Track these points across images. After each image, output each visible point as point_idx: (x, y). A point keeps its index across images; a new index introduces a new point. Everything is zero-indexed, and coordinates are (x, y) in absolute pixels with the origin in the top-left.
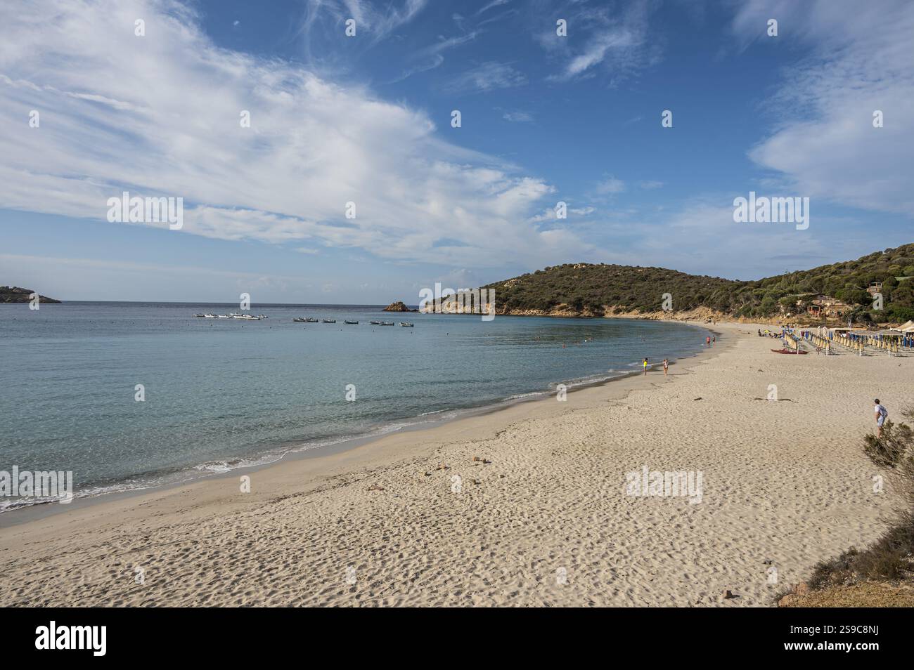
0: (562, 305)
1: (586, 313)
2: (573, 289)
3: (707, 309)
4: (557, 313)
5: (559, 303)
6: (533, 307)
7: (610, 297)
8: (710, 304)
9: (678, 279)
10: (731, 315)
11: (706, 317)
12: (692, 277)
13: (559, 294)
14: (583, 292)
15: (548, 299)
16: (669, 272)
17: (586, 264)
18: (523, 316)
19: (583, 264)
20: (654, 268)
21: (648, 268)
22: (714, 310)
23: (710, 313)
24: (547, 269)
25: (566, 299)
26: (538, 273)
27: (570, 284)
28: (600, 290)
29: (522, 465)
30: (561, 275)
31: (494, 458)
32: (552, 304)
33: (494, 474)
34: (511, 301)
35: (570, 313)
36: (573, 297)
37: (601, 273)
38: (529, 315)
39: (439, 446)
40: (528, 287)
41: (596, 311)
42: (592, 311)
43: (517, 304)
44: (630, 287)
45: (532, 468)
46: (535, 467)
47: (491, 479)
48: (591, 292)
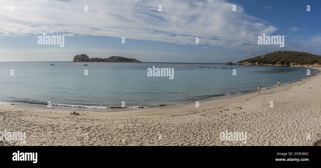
0: (278, 63)
1: (285, 65)
2: (281, 58)
4: (277, 65)
5: (277, 62)
6: (270, 63)
7: (292, 60)
8: (318, 63)
13: (277, 60)
14: (284, 59)
15: (274, 61)
16: (308, 54)
17: (285, 51)
18: (267, 66)
19: (284, 51)
24: (274, 52)
25: (279, 61)
26: (271, 53)
27: (281, 57)
28: (289, 59)
29: (252, 109)
30: (278, 54)
31: (244, 107)
32: (275, 62)
33: (242, 112)
34: (263, 61)
35: (280, 65)
36: (281, 60)
37: (289, 54)
38: (269, 66)
39: (228, 103)
40: (268, 57)
41: (288, 64)
42: (287, 64)
43: (265, 62)
44: (297, 58)
45: (254, 110)
46: (256, 110)
47: (241, 113)
48: (286, 59)
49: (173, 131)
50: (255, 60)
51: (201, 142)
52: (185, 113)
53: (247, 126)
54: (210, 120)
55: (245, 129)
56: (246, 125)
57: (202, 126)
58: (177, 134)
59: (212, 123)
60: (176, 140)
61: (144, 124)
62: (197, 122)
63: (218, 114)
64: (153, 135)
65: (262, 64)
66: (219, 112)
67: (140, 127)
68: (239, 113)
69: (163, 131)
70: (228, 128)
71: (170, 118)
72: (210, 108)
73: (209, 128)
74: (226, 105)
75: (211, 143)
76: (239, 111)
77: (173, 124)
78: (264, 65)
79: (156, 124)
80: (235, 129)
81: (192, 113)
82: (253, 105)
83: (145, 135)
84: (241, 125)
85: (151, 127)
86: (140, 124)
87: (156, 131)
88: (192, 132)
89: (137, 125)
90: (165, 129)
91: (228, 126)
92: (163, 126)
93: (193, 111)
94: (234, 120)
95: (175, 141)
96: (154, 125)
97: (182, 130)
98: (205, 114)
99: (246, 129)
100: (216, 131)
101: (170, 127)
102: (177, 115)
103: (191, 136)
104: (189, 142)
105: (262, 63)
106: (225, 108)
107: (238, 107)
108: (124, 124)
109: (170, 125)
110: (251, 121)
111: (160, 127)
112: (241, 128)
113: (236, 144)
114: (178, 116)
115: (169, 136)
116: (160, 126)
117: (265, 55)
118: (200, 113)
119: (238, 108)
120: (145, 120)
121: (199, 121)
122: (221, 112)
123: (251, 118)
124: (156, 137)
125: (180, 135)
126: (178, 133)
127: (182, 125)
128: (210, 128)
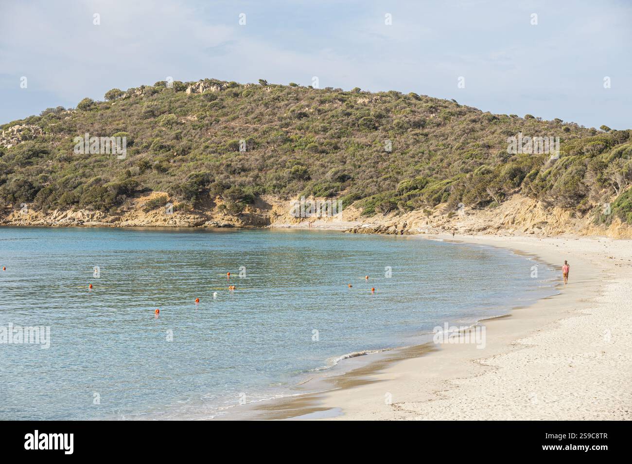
0: (154, 196)
1: (219, 218)
2: (184, 152)
3: (530, 202)
4: (142, 219)
5: (146, 191)
6: (74, 202)
7: (285, 173)
8: (540, 190)
9: (458, 125)
10: (589, 218)
11: (529, 224)
12: (493, 119)
13: (146, 166)
14: (211, 160)
15: (115, 181)
16: (435, 106)
17: (219, 84)
18: (48, 227)
19: (212, 83)
20: (397, 95)
21: (383, 95)
22: (549, 205)
23: (540, 214)
24: (112, 96)
25: (165, 179)
26: (87, 106)
27: (178, 137)
30: (152, 113)
32: (127, 193)
34: (11, 186)
36: (184, 174)
37: (262, 109)
38: (64, 227)
40: (57, 146)
41: (246, 211)
43: (29, 194)
48: (234, 159)
78: (16, 217)
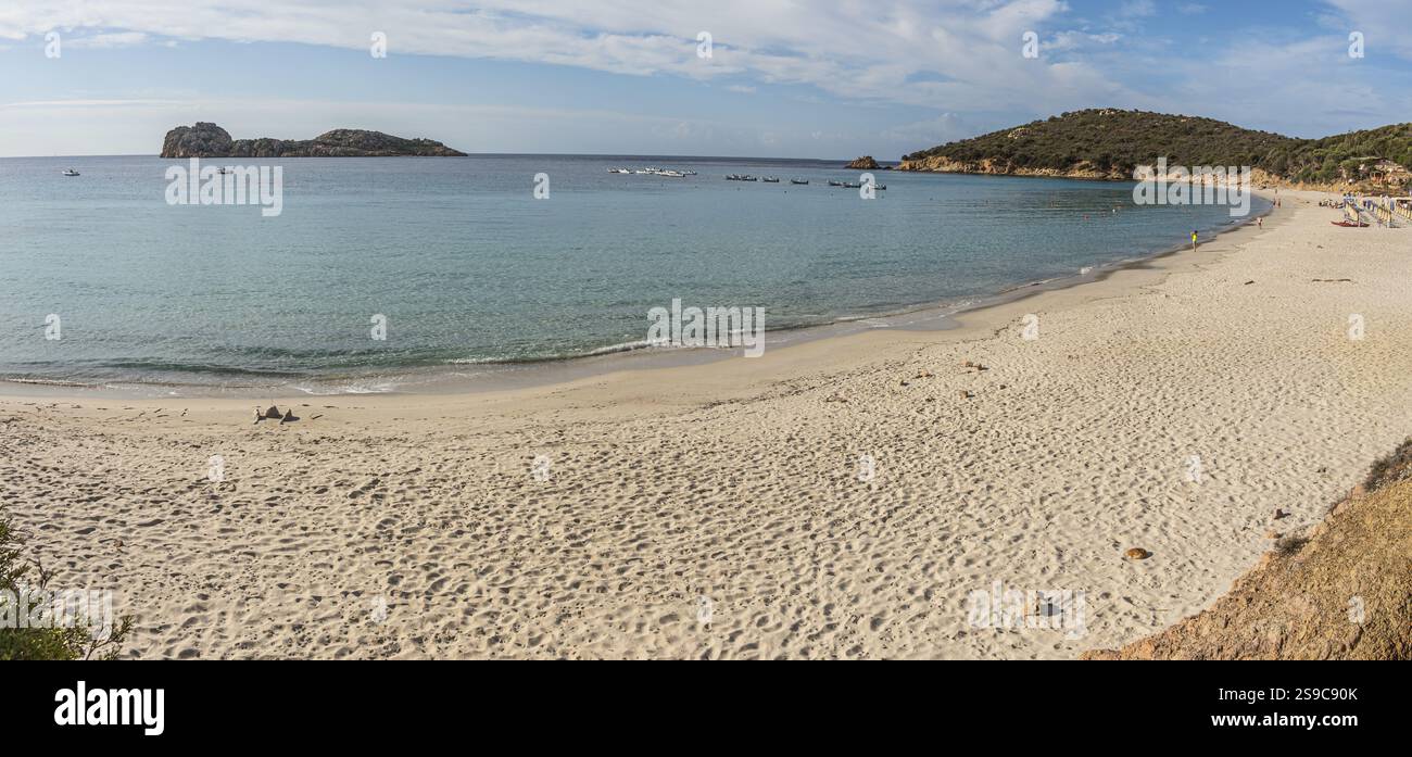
0: (1083, 163)
1: (1114, 174)
2: (1098, 142)
3: (1261, 172)
4: (1077, 174)
5: (1080, 161)
6: (1046, 165)
7: (1146, 154)
8: (1266, 166)
9: (1228, 134)
10: (1289, 181)
11: (1260, 182)
12: (1245, 132)
13: (1080, 149)
14: (1111, 147)
15: (1065, 155)
16: (1218, 124)
17: (1115, 110)
18: (1033, 176)
19: (1111, 110)
20: (1200, 118)
21: (1193, 118)
22: (1270, 174)
23: (1266, 178)
24: (1065, 115)
25: (1089, 155)
26: (1053, 119)
27: (1095, 135)
28: (1132, 145)
29: (1030, 372)
30: (1083, 124)
31: (993, 363)
32: (1071, 161)
33: (992, 384)
34: (1017, 156)
35: (1094, 175)
36: (1098, 153)
37: (1135, 123)
38: (1041, 177)
39: (919, 346)
40: (1039, 138)
41: (1127, 171)
42: (1122, 171)
43: (1025, 161)
44: (1170, 143)
45: (1041, 376)
46: (1046, 375)
47: (988, 390)
48: (1122, 146)
49: (738, 470)
50: (979, 147)
51: (876, 513)
52: (757, 392)
53: (1035, 442)
54: (870, 419)
55: (1030, 453)
56: (1028, 435)
57: (849, 448)
58: (763, 486)
59: (886, 434)
60: (771, 508)
61: (604, 446)
62: (821, 429)
63: (894, 393)
64: (666, 493)
65: (1013, 168)
66: (897, 387)
67: (595, 463)
68: (981, 389)
69: (697, 474)
70: (961, 452)
71: (697, 414)
72: (851, 369)
73: (882, 455)
74: (916, 356)
75: (918, 512)
76: (977, 384)
77: (724, 440)
78: (1019, 171)
79: (657, 445)
80: (990, 454)
81: (782, 389)
82: (1028, 353)
83: (633, 498)
84: (1008, 437)
85: (639, 462)
86: (589, 452)
87: (670, 478)
88: (822, 474)
89: (573, 454)
90: (701, 468)
91: (958, 442)
92: (689, 451)
93: (783, 383)
94: (972, 421)
95: (768, 515)
96: (649, 450)
97: (774, 466)
98: (842, 395)
99: (1035, 452)
100: (916, 466)
101: (719, 457)
102: (721, 400)
103: (822, 488)
104: (828, 514)
105: (1009, 163)
106: (914, 369)
107: (970, 365)
108: (517, 453)
109: (714, 445)
110: (1044, 422)
111: (677, 457)
112: (1015, 451)
113: (1016, 512)
114: (731, 408)
115: (732, 494)
116: (672, 453)
117: (1026, 126)
118: (818, 393)
119: (969, 369)
120: (600, 429)
121: (829, 426)
122: (903, 384)
123: (1037, 409)
124: (682, 504)
125: (776, 488)
126: (762, 478)
127: (765, 445)
128: (886, 453)
